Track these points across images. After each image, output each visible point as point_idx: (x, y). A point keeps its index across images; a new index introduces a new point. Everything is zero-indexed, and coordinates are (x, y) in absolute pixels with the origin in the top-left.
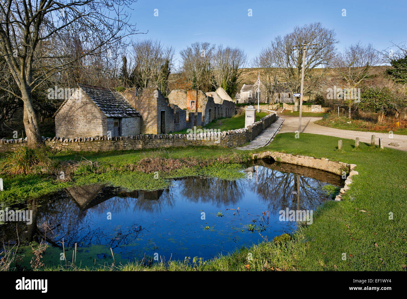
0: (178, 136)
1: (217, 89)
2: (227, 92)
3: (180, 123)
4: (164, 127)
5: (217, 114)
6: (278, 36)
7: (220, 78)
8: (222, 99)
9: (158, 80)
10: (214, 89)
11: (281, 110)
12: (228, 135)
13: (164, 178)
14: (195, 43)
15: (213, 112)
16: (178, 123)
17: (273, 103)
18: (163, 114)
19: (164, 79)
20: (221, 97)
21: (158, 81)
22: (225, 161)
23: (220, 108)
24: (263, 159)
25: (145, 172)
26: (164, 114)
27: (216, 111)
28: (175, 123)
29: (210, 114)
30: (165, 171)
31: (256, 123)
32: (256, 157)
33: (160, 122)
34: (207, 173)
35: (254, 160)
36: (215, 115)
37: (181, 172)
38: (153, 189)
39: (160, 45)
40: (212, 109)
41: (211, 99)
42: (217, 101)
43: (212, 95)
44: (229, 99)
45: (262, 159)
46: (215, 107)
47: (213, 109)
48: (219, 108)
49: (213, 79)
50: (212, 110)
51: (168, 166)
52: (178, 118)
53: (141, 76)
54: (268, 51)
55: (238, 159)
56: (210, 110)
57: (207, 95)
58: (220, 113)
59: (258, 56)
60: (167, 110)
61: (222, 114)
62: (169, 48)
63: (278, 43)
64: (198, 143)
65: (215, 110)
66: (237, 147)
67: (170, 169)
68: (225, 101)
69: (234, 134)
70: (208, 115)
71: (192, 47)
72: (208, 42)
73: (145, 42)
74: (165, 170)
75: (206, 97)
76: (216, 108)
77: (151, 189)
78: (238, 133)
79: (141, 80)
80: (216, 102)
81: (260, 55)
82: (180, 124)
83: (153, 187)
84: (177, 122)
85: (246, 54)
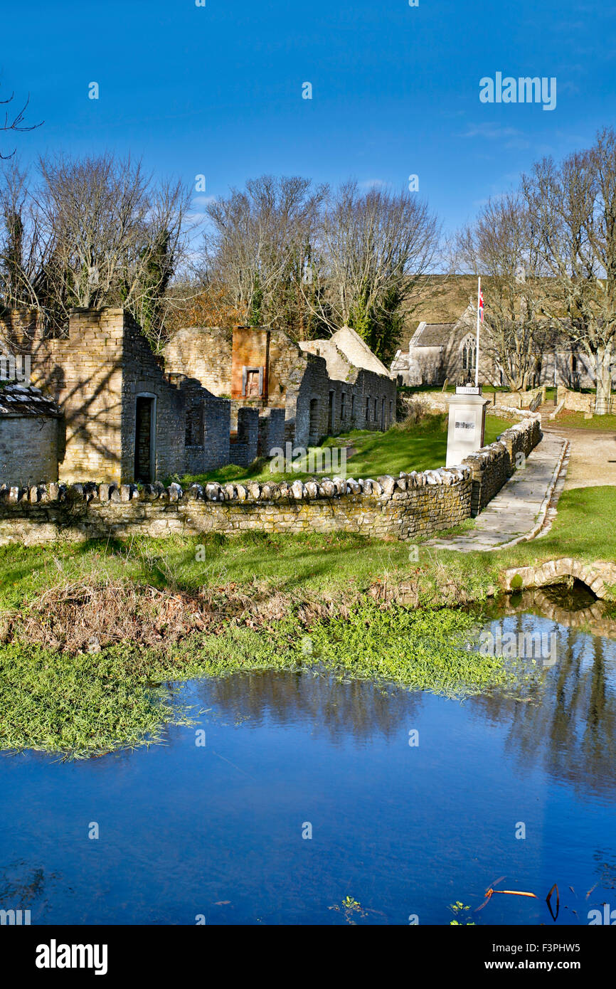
0: (204, 490)
1: (334, 332)
2: (368, 344)
3: (205, 443)
4: (149, 458)
5: (336, 417)
6: (544, 160)
7: (344, 296)
8: (352, 367)
9: (129, 297)
10: (322, 332)
11: (551, 409)
12: (401, 491)
13: (143, 679)
14: (259, 177)
15: (322, 407)
16: (201, 443)
17: (524, 387)
18: (147, 407)
19: (151, 293)
20: (350, 360)
21: (131, 301)
22: (400, 600)
23: (346, 396)
24: (545, 588)
25: (61, 649)
26: (149, 411)
27: (334, 405)
28: (190, 444)
29: (311, 417)
30: (147, 646)
31: (487, 448)
32: (516, 581)
33: (133, 440)
34: (332, 654)
35: (509, 593)
36: (330, 422)
37: (220, 651)
38: (92, 743)
39: (140, 175)
40: (319, 397)
41: (317, 365)
42: (337, 372)
43: (318, 351)
44: (377, 367)
45: (541, 588)
46: (331, 394)
47: (322, 399)
48: (343, 394)
49: (321, 298)
50: (318, 402)
51: (161, 621)
52: (202, 425)
53: (72, 283)
54: (506, 207)
55: (453, 589)
56: (313, 403)
57: (302, 349)
58: (348, 413)
59: (474, 227)
60: (159, 393)
61: (352, 418)
62: (173, 186)
63: (542, 183)
64: (284, 520)
65: (331, 404)
66: (432, 537)
67: (174, 637)
68: (364, 373)
69: (422, 487)
70: (306, 420)
71: (248, 194)
72: (305, 176)
73: (90, 166)
74: (149, 640)
75: (301, 354)
76: (334, 398)
77: (82, 747)
78: (435, 483)
79: (72, 294)
80: (332, 377)
81: (481, 224)
82: (206, 447)
83: (90, 736)
84: (197, 440)
85: (434, 217)
